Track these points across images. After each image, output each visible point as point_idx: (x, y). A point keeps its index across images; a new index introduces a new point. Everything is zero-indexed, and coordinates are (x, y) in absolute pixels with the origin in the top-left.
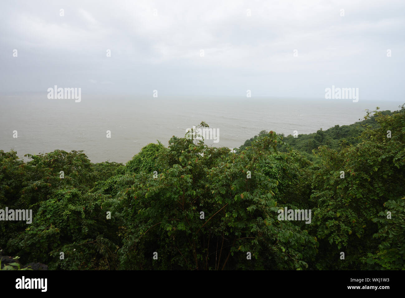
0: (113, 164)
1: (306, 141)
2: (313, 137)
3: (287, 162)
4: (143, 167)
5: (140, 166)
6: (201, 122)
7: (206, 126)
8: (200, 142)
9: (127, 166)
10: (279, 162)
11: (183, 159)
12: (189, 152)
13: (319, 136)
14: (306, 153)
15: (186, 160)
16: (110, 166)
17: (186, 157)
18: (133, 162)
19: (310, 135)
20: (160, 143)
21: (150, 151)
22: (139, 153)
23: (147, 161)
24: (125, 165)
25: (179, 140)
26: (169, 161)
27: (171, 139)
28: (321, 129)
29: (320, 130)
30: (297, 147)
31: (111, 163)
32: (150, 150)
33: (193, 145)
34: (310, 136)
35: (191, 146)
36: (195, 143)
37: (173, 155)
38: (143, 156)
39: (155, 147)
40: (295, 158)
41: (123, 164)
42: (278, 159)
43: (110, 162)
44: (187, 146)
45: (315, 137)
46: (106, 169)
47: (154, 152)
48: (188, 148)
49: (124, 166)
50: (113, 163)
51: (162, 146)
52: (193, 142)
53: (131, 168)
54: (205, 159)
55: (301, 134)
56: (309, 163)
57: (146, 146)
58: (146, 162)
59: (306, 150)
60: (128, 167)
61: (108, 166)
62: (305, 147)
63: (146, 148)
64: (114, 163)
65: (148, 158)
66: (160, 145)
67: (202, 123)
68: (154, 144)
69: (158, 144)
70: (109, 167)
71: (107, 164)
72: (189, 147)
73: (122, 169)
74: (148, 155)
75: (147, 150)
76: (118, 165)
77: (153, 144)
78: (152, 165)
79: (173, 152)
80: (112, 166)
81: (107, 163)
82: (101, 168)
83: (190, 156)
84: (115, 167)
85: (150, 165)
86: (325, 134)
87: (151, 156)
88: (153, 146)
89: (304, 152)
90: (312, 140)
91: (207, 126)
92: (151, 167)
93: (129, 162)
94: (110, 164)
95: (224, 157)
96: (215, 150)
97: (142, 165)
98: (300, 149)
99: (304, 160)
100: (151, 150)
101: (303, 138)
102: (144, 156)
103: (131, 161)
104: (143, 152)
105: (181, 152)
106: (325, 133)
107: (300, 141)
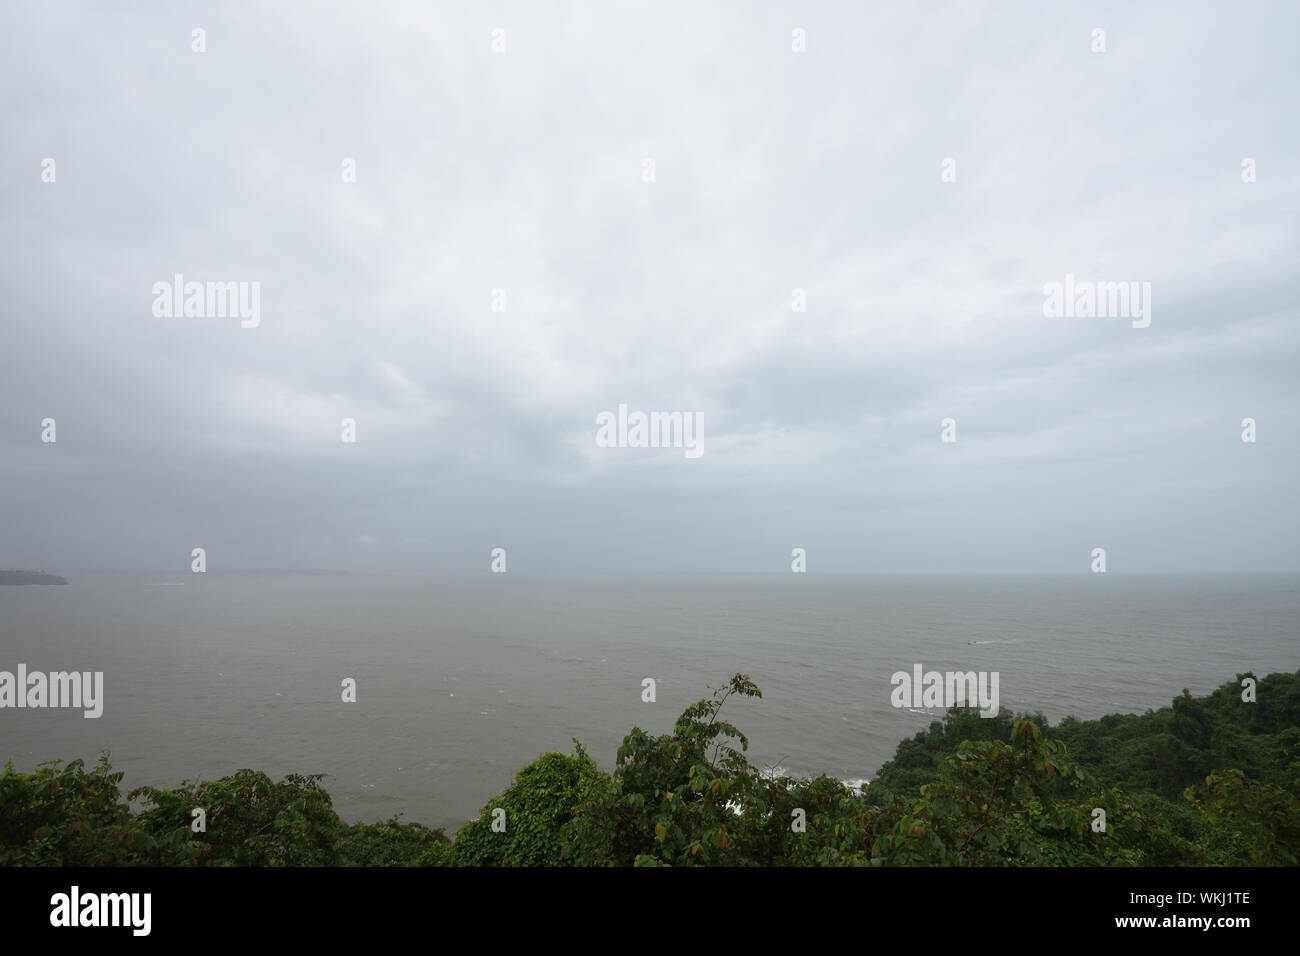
0: (413, 831)
1: (1140, 745)
2: (1165, 725)
3: (1089, 846)
4: (515, 853)
5: (504, 847)
6: (733, 676)
7: (751, 693)
8: (731, 759)
9: (459, 844)
10: (1054, 846)
11: (670, 831)
12: (689, 797)
13: (1189, 719)
14: (1155, 797)
15: (679, 833)
16: (400, 840)
17: (678, 818)
18: (481, 827)
19: (1150, 715)
20: (582, 753)
21: (545, 784)
22: (508, 792)
23: (532, 828)
24: (454, 839)
25: (653, 744)
26: (613, 835)
27: (627, 740)
28: (1186, 691)
29: (1183, 694)
30: (1113, 768)
31: (406, 827)
32: (546, 780)
33: (704, 770)
34: (1150, 724)
35: (695, 774)
36: (710, 761)
37: (629, 810)
38: (517, 806)
39: (565, 767)
40: (1120, 826)
41: (446, 834)
42: (1049, 834)
43: (403, 821)
44: (681, 772)
45: (1175, 727)
46: (386, 852)
47: (560, 788)
48: (687, 780)
49: (449, 841)
50: (411, 825)
51: (587, 763)
52: (706, 755)
53: (473, 855)
54: (755, 832)
55: (1111, 715)
56: (1187, 850)
57: (534, 765)
58: (527, 831)
59: (1154, 785)
60: (460, 850)
61: (393, 839)
62: (1145, 770)
63: (530, 771)
64: (416, 829)
65: (535, 813)
66: (583, 760)
67: (735, 681)
68: (562, 756)
69: (576, 756)
70: (397, 846)
71: (393, 831)
72: (691, 775)
73: (439, 858)
74: (536, 802)
75: (537, 782)
76: (429, 839)
77: (556, 757)
78: (547, 846)
79: (632, 798)
80: (407, 838)
81: (393, 825)
82: (369, 847)
83: (697, 815)
84: (416, 845)
85: (540, 844)
86: (1206, 710)
87: (547, 806)
88: (557, 763)
89: (1145, 791)
90: (1165, 737)
91: (754, 692)
92: (544, 856)
93: (469, 830)
94: (403, 829)
95: (827, 821)
96: (789, 788)
97: (513, 846)
98: (1126, 778)
99: (1159, 836)
100: (550, 781)
101: (1124, 729)
102: (523, 806)
103: (475, 825)
104: (520, 788)
105: (661, 795)
106: (1207, 707)
107: (1114, 742)
